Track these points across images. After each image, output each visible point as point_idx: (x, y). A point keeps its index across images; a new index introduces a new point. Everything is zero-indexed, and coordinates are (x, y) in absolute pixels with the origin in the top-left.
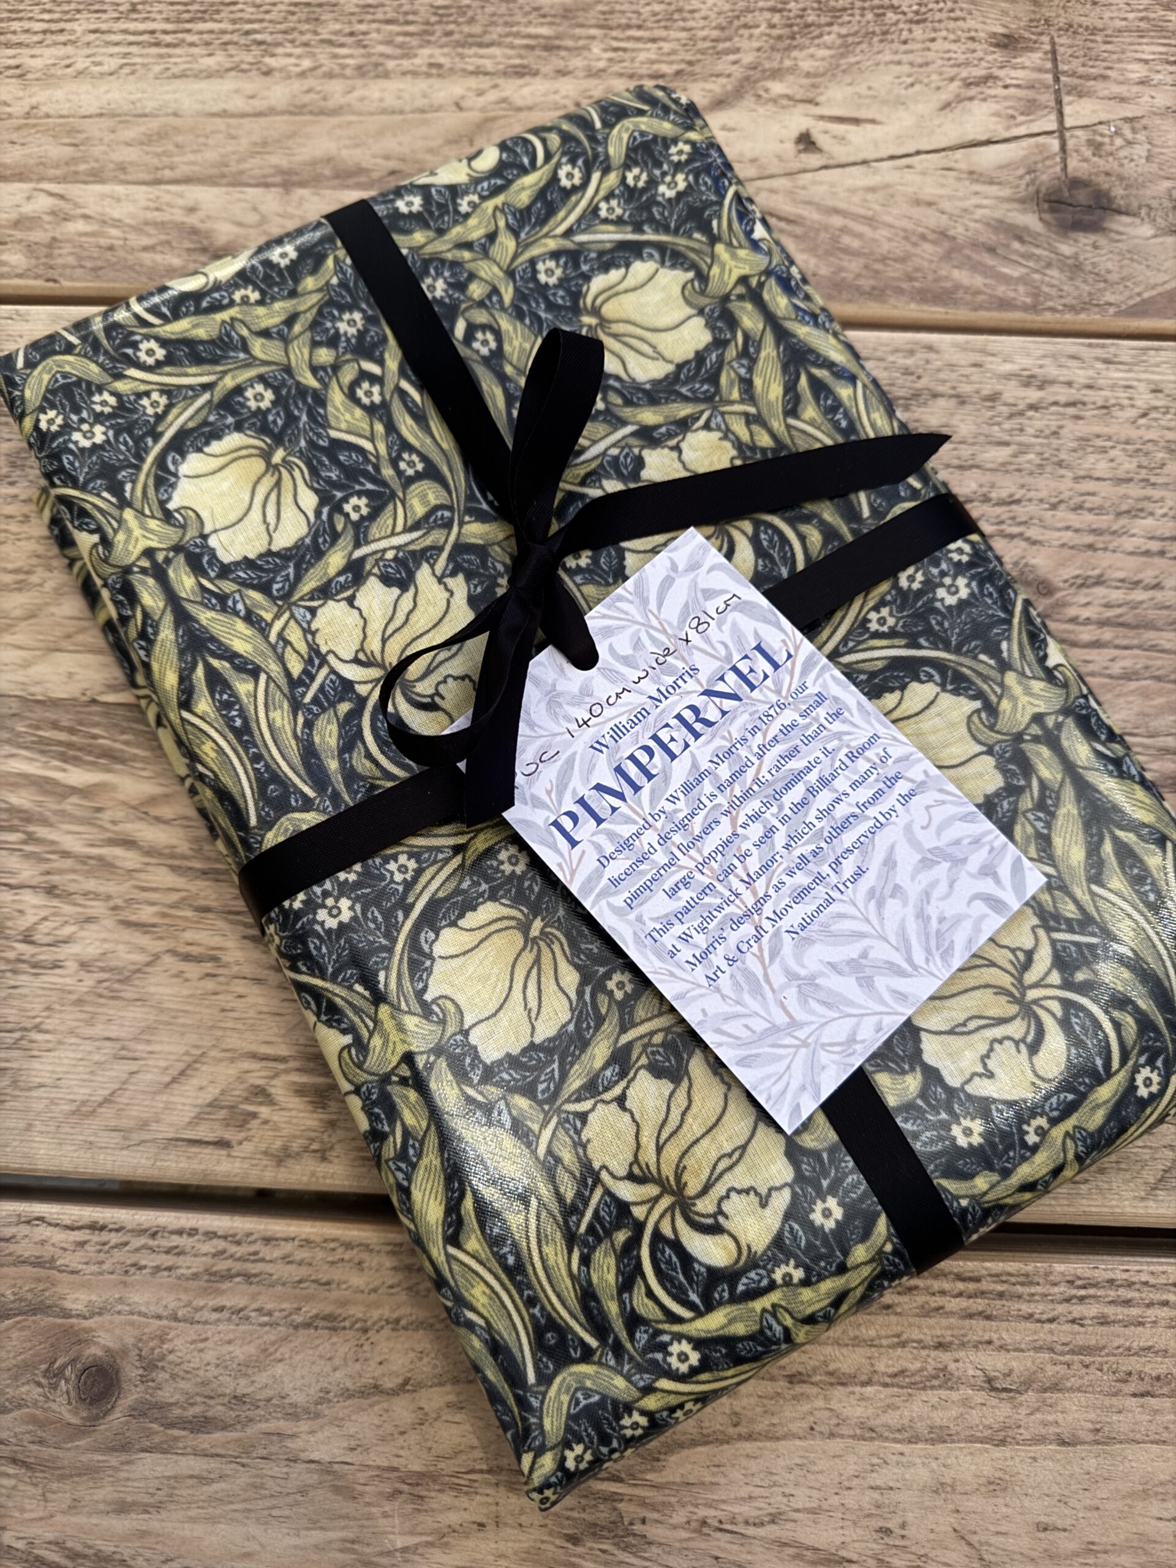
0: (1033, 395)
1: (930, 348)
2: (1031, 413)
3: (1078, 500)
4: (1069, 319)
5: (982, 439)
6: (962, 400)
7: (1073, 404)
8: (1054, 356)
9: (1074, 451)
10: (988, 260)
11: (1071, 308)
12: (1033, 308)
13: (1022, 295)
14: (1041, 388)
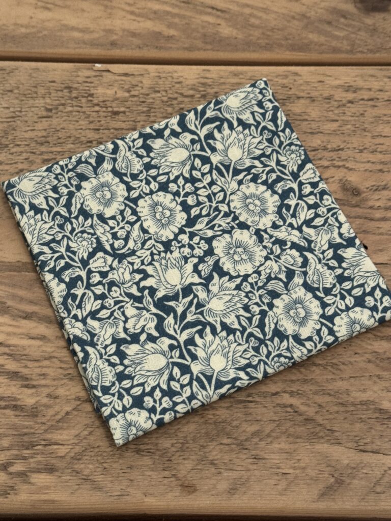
0: (350, 96)
1: (296, 74)
2: (349, 105)
3: (374, 147)
4: (370, 57)
5: (323, 119)
6: (312, 99)
7: (372, 100)
8: (362, 76)
9: (372, 123)
10: (328, 28)
11: (371, 51)
12: (351, 52)
13: (345, 45)
14: (355, 92)
